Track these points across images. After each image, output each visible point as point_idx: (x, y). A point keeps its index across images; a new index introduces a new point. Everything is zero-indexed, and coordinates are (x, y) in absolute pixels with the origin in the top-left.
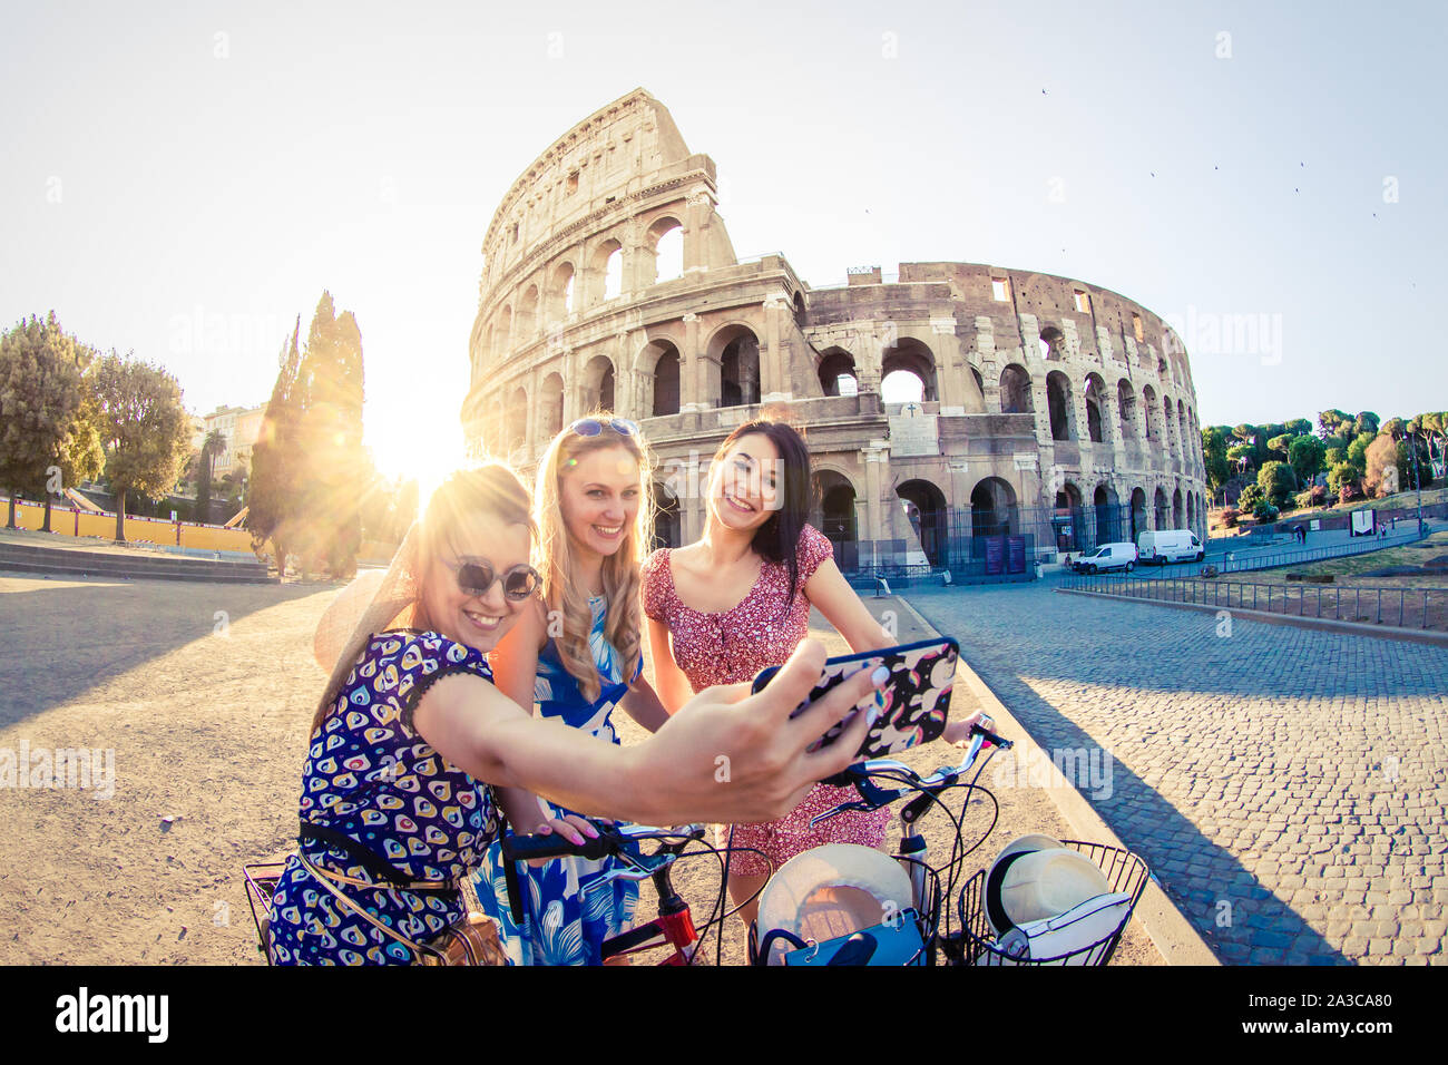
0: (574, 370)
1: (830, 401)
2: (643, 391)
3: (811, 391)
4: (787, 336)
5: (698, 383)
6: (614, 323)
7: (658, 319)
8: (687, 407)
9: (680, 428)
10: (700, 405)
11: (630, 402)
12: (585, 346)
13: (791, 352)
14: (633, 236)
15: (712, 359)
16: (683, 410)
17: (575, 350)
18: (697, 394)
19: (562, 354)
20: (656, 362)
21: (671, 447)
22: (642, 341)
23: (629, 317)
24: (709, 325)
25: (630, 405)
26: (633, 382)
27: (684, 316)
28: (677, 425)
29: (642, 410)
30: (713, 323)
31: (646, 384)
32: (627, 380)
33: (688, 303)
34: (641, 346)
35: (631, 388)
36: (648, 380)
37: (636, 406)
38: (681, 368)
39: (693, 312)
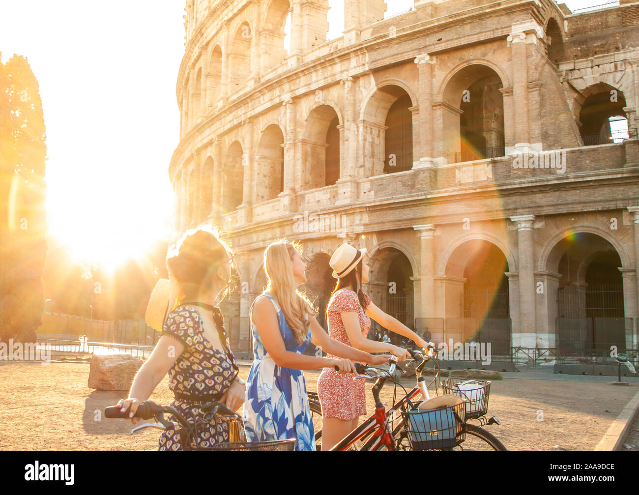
0: (295, 122)
1: (589, 151)
2: (372, 144)
3: (565, 140)
4: (536, 76)
6: (338, 68)
7: (387, 62)
8: (420, 163)
9: (413, 186)
10: (435, 160)
11: (357, 158)
12: (306, 95)
13: (542, 96)
15: (448, 107)
16: (416, 165)
17: (296, 99)
18: (432, 150)
19: (281, 104)
20: (386, 112)
21: (403, 207)
22: (370, 87)
23: (353, 62)
24: (444, 67)
25: (357, 161)
26: (360, 135)
27: (416, 58)
28: (410, 183)
29: (371, 166)
30: (449, 64)
31: (376, 137)
32: (353, 132)
33: (419, 42)
34: (368, 94)
35: (358, 141)
36: (377, 132)
37: (364, 162)
38: (413, 118)
39: (426, 52)
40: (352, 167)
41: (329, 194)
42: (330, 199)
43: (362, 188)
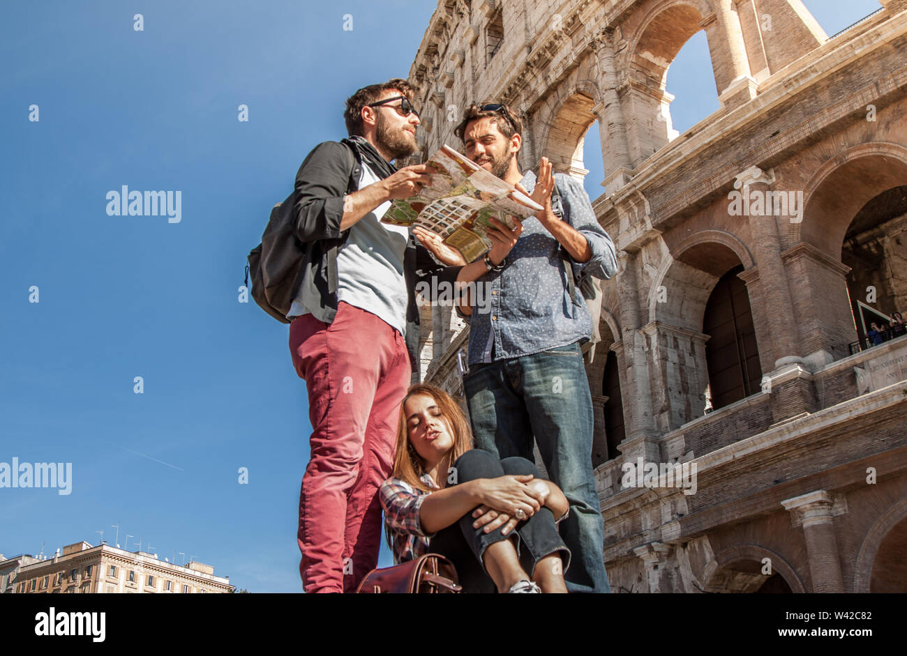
2: (681, 367)
5: (794, 308)
10: (809, 359)
11: (653, 395)
14: (610, 69)
20: (702, 307)
22: (661, 261)
24: (793, 182)
25: (654, 401)
26: (654, 351)
27: (735, 179)
28: (763, 419)
29: (683, 408)
30: (802, 175)
31: (687, 355)
32: (640, 349)
33: (738, 151)
34: (659, 273)
35: (651, 364)
36: (689, 345)
37: (668, 399)
38: (749, 292)
39: (753, 165)
40: (646, 414)
41: (610, 478)
42: (612, 487)
43: (669, 450)
